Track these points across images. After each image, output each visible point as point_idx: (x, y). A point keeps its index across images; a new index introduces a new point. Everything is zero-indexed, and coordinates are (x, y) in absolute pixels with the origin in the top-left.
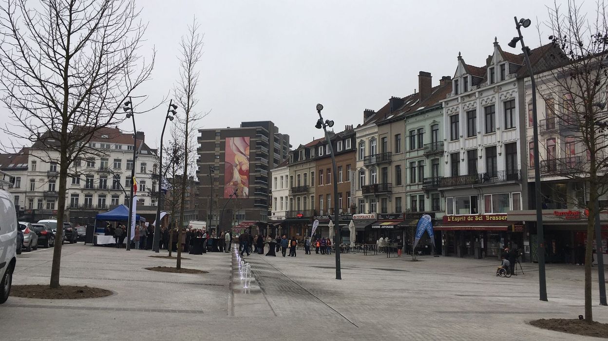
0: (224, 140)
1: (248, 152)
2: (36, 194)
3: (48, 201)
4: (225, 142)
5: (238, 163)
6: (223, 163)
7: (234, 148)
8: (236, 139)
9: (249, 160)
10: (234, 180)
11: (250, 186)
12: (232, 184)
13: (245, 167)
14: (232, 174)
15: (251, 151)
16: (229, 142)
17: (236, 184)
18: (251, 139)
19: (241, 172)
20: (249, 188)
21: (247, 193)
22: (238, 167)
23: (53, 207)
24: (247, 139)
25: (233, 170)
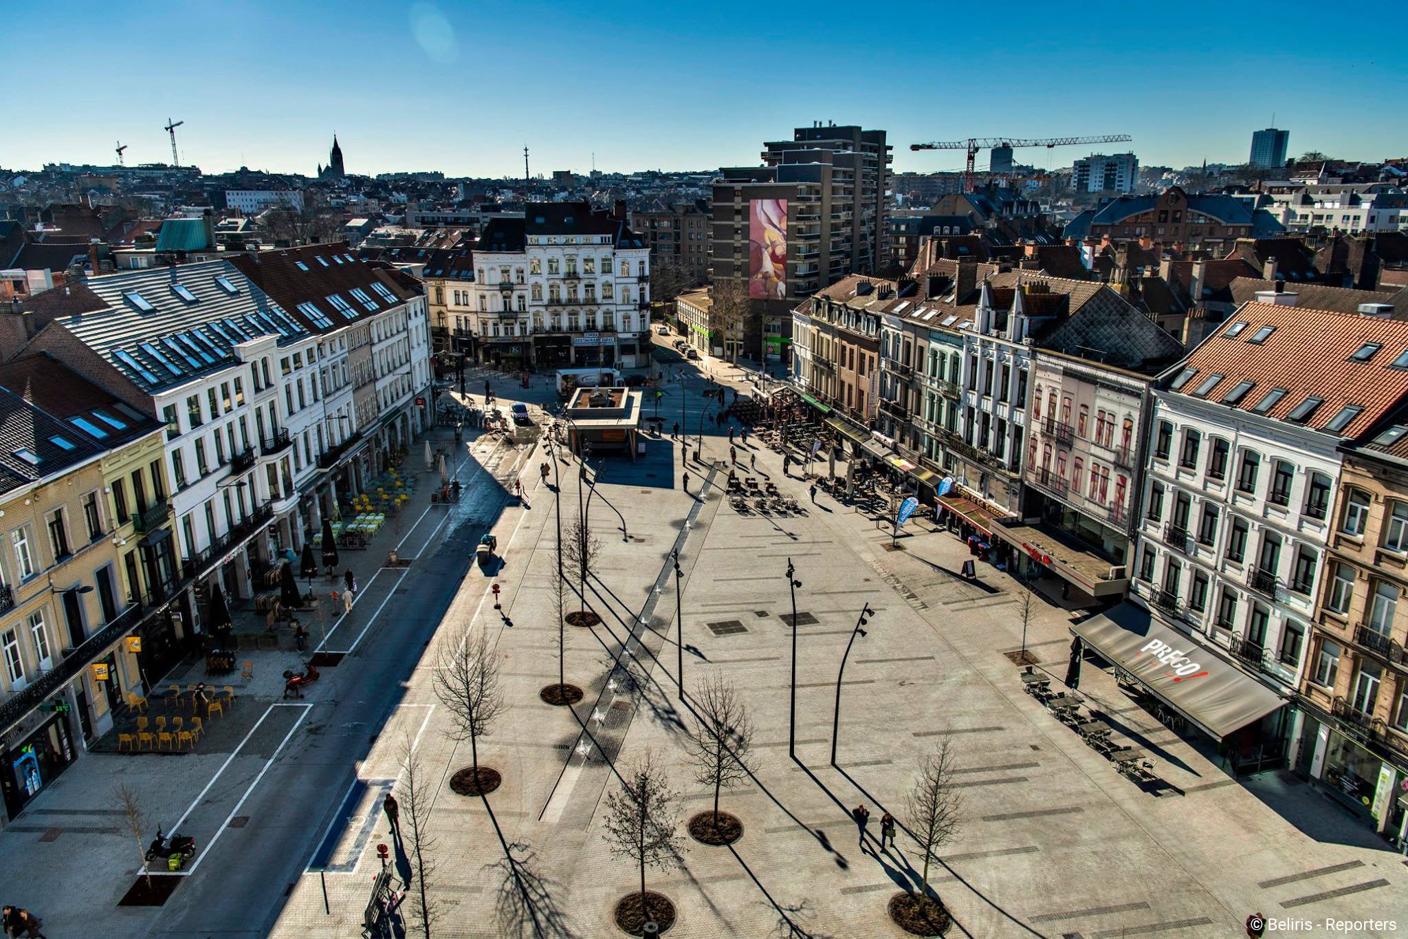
0: (747, 204)
1: (784, 226)
2: (490, 316)
3: (506, 324)
4: (749, 207)
5: (769, 243)
6: (747, 242)
7: (763, 219)
8: (765, 201)
9: (787, 238)
10: (764, 270)
11: (788, 280)
12: (760, 276)
13: (780, 250)
14: (760, 261)
15: (790, 223)
16: (755, 207)
17: (766, 277)
18: (790, 204)
19: (774, 257)
20: (786, 283)
21: (784, 293)
22: (770, 249)
23: (512, 333)
24: (783, 203)
25: (761, 253)
